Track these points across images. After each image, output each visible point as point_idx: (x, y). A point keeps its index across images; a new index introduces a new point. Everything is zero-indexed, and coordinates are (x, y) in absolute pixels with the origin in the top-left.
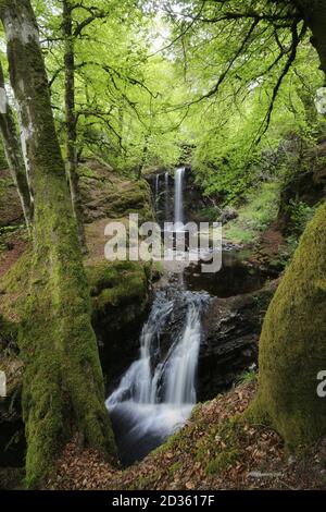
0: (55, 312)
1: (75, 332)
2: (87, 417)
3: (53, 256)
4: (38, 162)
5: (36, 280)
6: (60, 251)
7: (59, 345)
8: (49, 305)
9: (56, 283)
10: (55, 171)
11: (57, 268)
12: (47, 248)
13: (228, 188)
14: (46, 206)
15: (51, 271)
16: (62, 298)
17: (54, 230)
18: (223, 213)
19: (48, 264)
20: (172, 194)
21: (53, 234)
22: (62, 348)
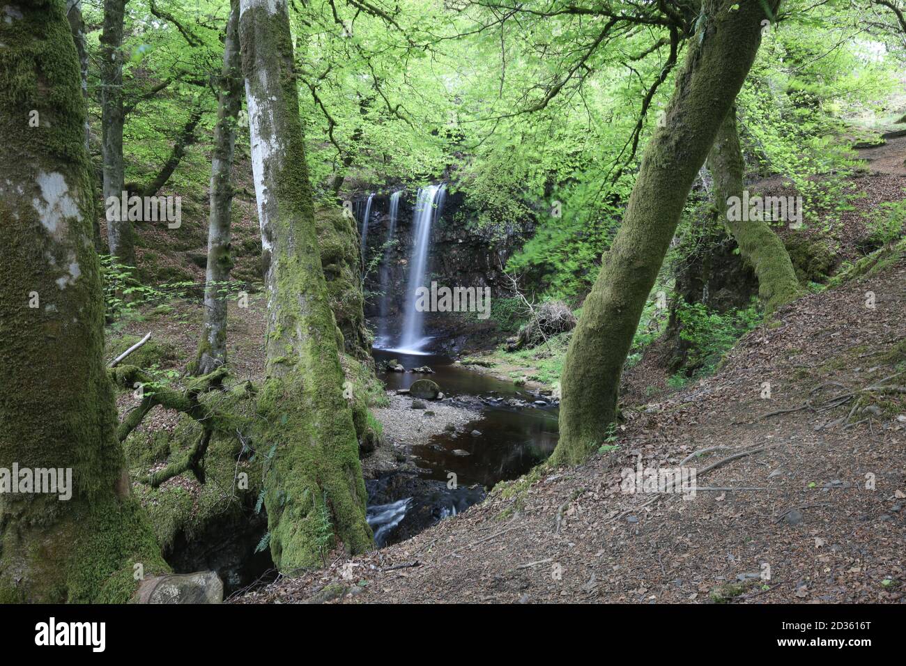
0: (309, 401)
1: (336, 429)
2: (354, 527)
3: (301, 329)
4: (282, 194)
5: (279, 358)
6: (312, 324)
7: (315, 441)
8: (301, 391)
9: (308, 364)
10: (303, 210)
11: (309, 346)
12: (293, 318)
13: (555, 259)
14: (292, 259)
15: (299, 348)
16: (318, 384)
17: (303, 293)
18: (537, 315)
19: (295, 338)
20: (404, 250)
21: (301, 300)
22: (319, 446)
